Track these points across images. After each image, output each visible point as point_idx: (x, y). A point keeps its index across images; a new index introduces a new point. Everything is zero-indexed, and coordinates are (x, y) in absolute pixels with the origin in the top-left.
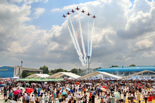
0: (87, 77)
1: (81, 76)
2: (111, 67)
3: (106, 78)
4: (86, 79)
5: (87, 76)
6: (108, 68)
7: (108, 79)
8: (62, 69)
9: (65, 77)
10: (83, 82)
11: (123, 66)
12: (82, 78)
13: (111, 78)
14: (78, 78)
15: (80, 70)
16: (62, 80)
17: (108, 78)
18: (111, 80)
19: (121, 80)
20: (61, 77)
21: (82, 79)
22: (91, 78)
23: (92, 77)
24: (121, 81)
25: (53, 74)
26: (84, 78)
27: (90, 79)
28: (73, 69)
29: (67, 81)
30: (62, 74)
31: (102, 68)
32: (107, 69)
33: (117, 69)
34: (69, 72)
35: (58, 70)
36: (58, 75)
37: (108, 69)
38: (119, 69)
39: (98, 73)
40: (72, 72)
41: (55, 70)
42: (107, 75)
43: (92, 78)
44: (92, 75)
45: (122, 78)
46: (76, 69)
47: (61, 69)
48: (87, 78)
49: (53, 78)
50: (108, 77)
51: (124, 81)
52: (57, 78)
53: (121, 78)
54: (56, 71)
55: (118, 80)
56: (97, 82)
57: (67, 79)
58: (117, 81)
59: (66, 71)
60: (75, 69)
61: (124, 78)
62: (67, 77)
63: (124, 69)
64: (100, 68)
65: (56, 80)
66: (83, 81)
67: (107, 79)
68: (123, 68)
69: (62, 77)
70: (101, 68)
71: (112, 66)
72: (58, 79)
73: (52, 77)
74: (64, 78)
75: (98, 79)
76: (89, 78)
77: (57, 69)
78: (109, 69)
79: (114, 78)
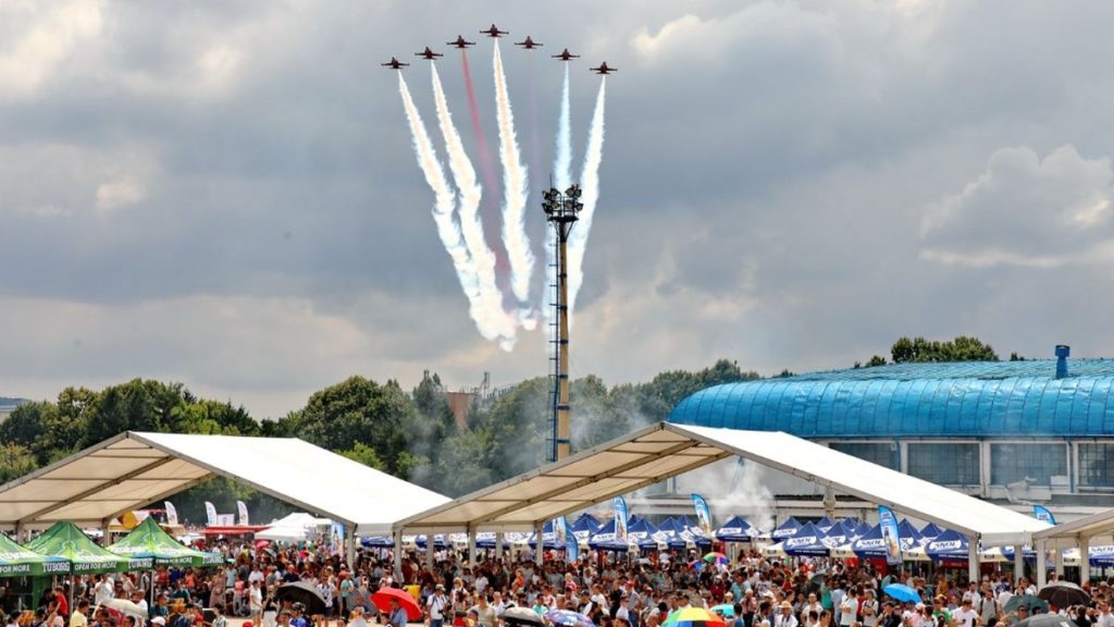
0: (541, 510)
1: (454, 493)
2: (877, 362)
3: (807, 523)
4: (519, 539)
5: (535, 486)
6: (836, 374)
7: (843, 547)
8: (166, 380)
9: (210, 507)
10: (481, 582)
11: (1063, 352)
12: (469, 527)
13: (876, 533)
14: (411, 525)
15: (426, 396)
16: (177, 546)
17: (836, 531)
18: (879, 564)
19: (1030, 563)
20: (156, 506)
21: (460, 538)
22: (587, 522)
23: (601, 511)
24: (1030, 577)
25: (43, 462)
26: (488, 520)
27: (583, 538)
28: (340, 394)
29: (244, 567)
30: (170, 457)
31: (753, 377)
32: (818, 389)
33: (976, 385)
34: (268, 430)
35: (112, 395)
36: (117, 481)
37: (835, 388)
38: (1007, 387)
39: (695, 442)
40: (315, 439)
41: (66, 409)
42: (830, 485)
43: (610, 527)
44: (608, 474)
45: (1040, 525)
46: (382, 383)
47: (151, 386)
48: (543, 525)
49: (32, 519)
50: (845, 511)
51: (1072, 573)
52: (105, 521)
53: (1035, 537)
54: (81, 422)
55: (987, 569)
56: (683, 584)
57: (249, 538)
58: (973, 575)
59: (234, 422)
60: (358, 394)
61: (1080, 539)
62: (242, 508)
63: (1073, 400)
64: (725, 373)
65: (83, 555)
66: (478, 573)
67: (828, 542)
68: (1062, 373)
69: (170, 508)
70: (737, 377)
71: (903, 352)
72: (113, 538)
73: (26, 510)
74: (202, 520)
75: (687, 536)
76: (560, 524)
77: (98, 387)
78: (858, 389)
79: (932, 529)
